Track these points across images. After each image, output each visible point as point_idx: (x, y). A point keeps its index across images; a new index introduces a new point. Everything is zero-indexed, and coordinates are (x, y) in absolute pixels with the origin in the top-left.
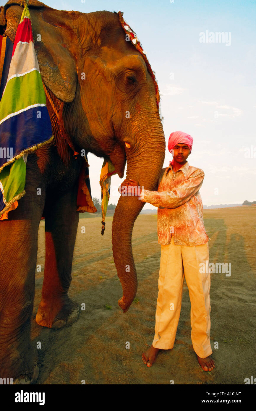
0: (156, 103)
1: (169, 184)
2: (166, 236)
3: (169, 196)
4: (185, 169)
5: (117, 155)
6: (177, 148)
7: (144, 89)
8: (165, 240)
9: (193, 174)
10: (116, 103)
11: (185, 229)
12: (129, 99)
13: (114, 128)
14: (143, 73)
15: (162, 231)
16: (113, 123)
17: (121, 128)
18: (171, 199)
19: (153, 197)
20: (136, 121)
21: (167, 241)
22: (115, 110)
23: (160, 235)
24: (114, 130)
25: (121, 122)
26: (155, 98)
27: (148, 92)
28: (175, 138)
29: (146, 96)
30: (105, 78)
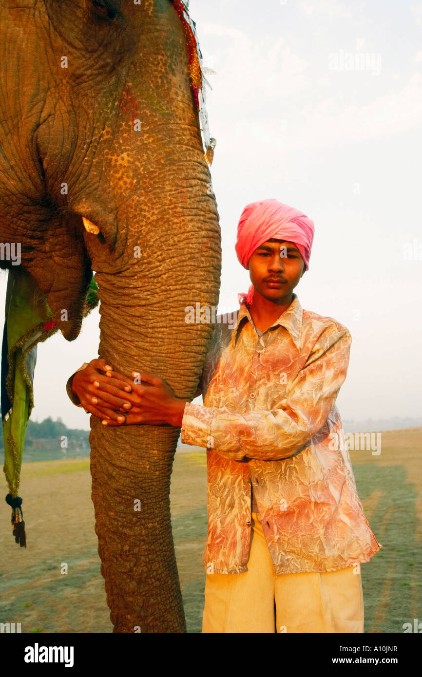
0: (188, 94)
1: (247, 369)
2: (234, 544)
3: (278, 427)
4: (294, 321)
5: (56, 259)
6: (265, 255)
7: (147, 43)
8: (229, 556)
9: (322, 338)
10: (53, 84)
11: (308, 513)
12: (97, 75)
13: (45, 166)
15: (219, 525)
16: (41, 148)
17: (70, 168)
18: (287, 436)
19: (226, 432)
20: (126, 150)
21: (234, 561)
22: (46, 106)
23: (212, 538)
24: (43, 173)
25: (68, 146)
26: (184, 76)
27: (163, 55)
28: (258, 224)
29: (154, 68)
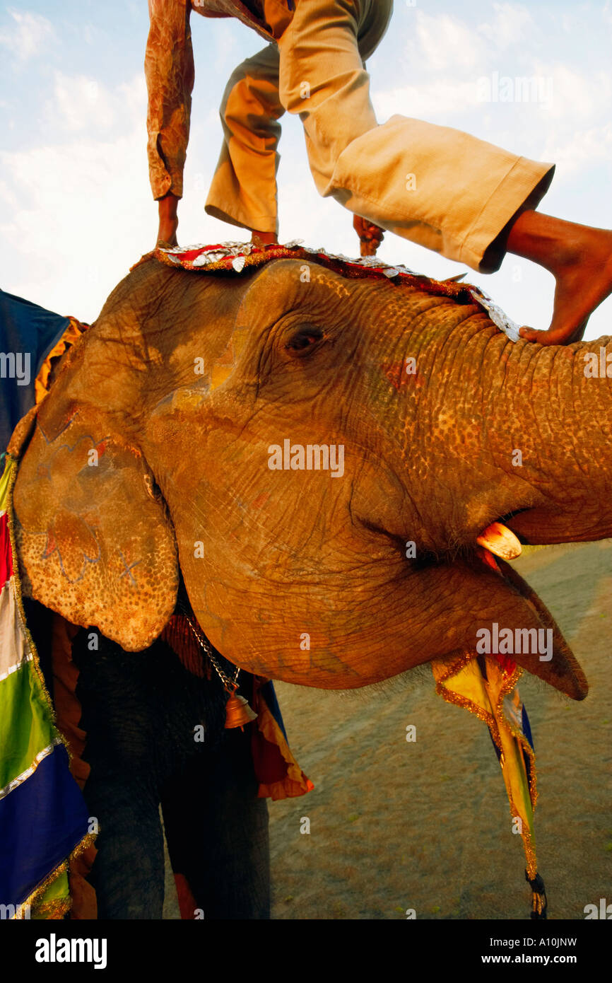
14: (324, 286)
30: (228, 424)
